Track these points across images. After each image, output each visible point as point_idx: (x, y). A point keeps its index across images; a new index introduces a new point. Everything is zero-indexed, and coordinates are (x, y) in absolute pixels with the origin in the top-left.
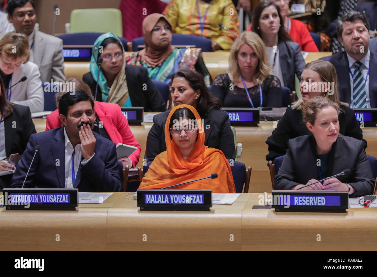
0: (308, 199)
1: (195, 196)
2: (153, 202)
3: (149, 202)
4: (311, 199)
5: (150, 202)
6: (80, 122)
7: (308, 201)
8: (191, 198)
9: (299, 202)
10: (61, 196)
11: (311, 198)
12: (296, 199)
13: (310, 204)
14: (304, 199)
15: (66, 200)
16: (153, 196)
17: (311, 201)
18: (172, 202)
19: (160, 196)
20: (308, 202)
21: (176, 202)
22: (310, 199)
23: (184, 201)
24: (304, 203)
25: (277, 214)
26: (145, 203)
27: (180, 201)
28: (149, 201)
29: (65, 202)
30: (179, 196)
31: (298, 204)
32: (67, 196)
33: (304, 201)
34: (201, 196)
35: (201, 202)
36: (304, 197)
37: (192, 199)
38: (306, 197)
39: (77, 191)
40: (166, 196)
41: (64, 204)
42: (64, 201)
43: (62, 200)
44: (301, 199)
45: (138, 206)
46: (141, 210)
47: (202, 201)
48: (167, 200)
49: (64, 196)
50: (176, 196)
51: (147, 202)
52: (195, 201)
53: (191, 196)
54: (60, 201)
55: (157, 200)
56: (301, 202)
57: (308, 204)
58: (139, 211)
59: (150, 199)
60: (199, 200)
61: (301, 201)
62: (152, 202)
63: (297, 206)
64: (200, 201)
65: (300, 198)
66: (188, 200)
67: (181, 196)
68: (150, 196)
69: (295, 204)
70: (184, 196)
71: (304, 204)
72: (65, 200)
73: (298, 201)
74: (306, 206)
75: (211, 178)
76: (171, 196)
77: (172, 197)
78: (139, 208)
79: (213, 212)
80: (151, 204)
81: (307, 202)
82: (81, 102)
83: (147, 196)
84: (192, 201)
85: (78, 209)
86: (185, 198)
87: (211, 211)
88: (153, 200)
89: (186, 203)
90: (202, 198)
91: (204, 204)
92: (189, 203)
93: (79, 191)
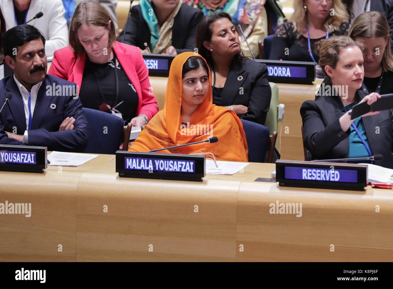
0: (319, 173)
1: (184, 163)
2: (134, 167)
3: (129, 167)
4: (323, 173)
5: (131, 168)
6: (32, 67)
7: (319, 175)
8: (180, 164)
9: (308, 176)
10: (26, 155)
11: (322, 171)
12: (305, 172)
13: (322, 179)
14: (314, 172)
15: (32, 160)
16: (134, 160)
17: (322, 176)
18: (157, 169)
19: (142, 161)
20: (319, 177)
21: (162, 169)
22: (321, 173)
23: (171, 168)
24: (314, 176)
25: (280, 189)
26: (125, 168)
27: (167, 167)
28: (129, 166)
29: (30, 162)
30: (165, 162)
31: (306, 178)
32: (33, 155)
33: (314, 174)
34: (192, 163)
35: (192, 171)
36: (314, 170)
37: (180, 166)
38: (316, 169)
39: (44, 150)
40: (151, 161)
41: (29, 165)
42: (29, 161)
43: (27, 160)
44: (310, 172)
45: (117, 171)
46: (120, 176)
47: (193, 169)
48: (151, 167)
49: (29, 155)
50: (162, 161)
51: (127, 167)
52: (185, 168)
53: (179, 163)
54: (25, 161)
55: (139, 165)
56: (310, 176)
57: (318, 179)
58: (117, 178)
59: (131, 164)
60: (188, 167)
61: (310, 174)
62: (133, 168)
63: (305, 180)
64: (190, 169)
65: (309, 170)
66: (175, 167)
67: (168, 162)
68: (131, 160)
69: (304, 178)
70: (171, 162)
71: (314, 178)
72: (30, 160)
73: (307, 175)
74: (316, 181)
76: (156, 161)
77: (157, 163)
78: (118, 174)
80: (132, 170)
81: (317, 177)
82: (32, 42)
83: (128, 160)
84: (181, 168)
85: (46, 171)
86: (173, 165)
87: (204, 181)
88: (134, 165)
89: (174, 170)
90: (193, 165)
91: (194, 172)
92: (177, 170)
93: (48, 150)
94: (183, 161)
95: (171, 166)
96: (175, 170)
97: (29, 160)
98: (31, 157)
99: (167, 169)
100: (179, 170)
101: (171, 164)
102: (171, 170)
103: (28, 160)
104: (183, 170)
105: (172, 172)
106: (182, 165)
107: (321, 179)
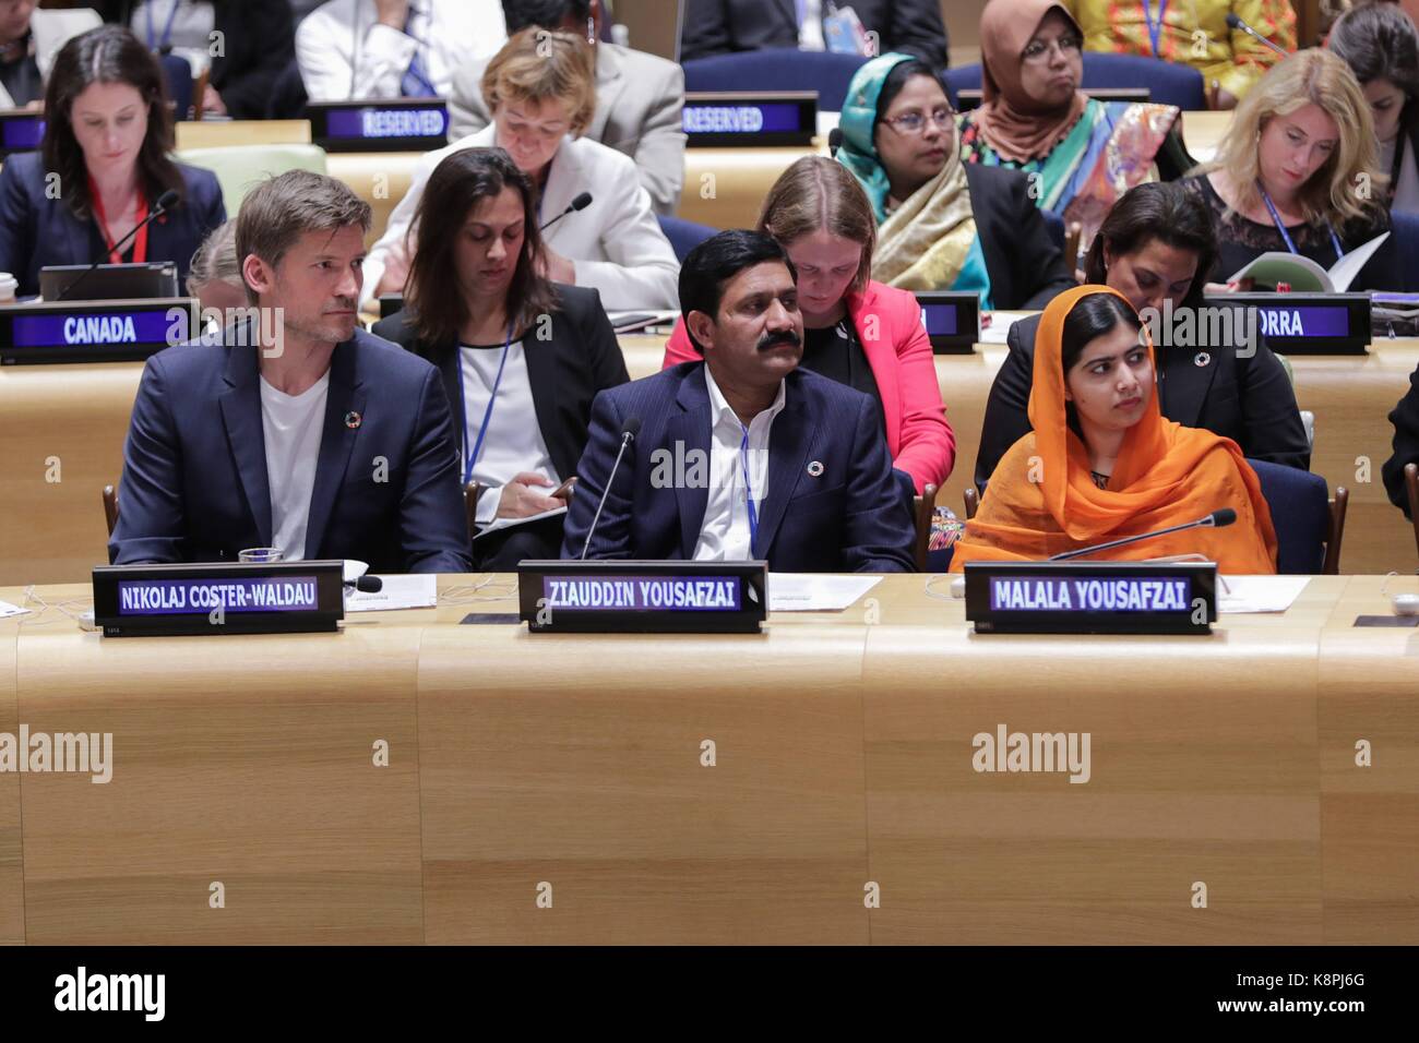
1: (1158, 585)
2: (1017, 605)
3: (1003, 604)
5: (1008, 606)
6: (765, 333)
8: (1148, 590)
10: (711, 585)
15: (727, 600)
16: (1017, 585)
18: (1083, 605)
19: (1040, 585)
21: (1096, 605)
23: (1121, 600)
26: (993, 608)
27: (1109, 599)
28: (1003, 600)
29: (724, 604)
30: (1105, 584)
32: (730, 585)
34: (1181, 585)
35: (1181, 605)
37: (1149, 594)
39: (762, 568)
40: (1064, 586)
41: (720, 612)
42: (721, 603)
43: (713, 599)
45: (968, 618)
46: (979, 631)
47: (1184, 600)
48: (1065, 599)
50: (1095, 584)
51: (999, 605)
52: (1161, 600)
53: (1146, 585)
54: (709, 603)
55: (1032, 598)
58: (969, 636)
59: (1010, 595)
60: (1170, 596)
62: (1014, 606)
64: (1177, 601)
66: (1135, 596)
67: (1113, 584)
70: (1123, 584)
72: (723, 599)
75: (1213, 524)
76: (1078, 584)
77: (1082, 589)
78: (972, 624)
79: (1222, 638)
80: (1011, 612)
82: (762, 267)
83: (998, 584)
84: (1149, 601)
85: (768, 628)
86: (1128, 591)
87: (1215, 633)
88: (1018, 599)
89: (1130, 607)
90: (1185, 590)
91: (1188, 608)
92: (1139, 607)
93: (771, 571)
94: (1157, 581)
95: (1122, 595)
96: (1134, 605)
97: (720, 598)
98: (726, 589)
99: (1110, 605)
100: (1145, 606)
101: (1123, 589)
102: (1121, 606)
103: (718, 599)
104: (1157, 605)
105: (1126, 612)
106: (1153, 591)
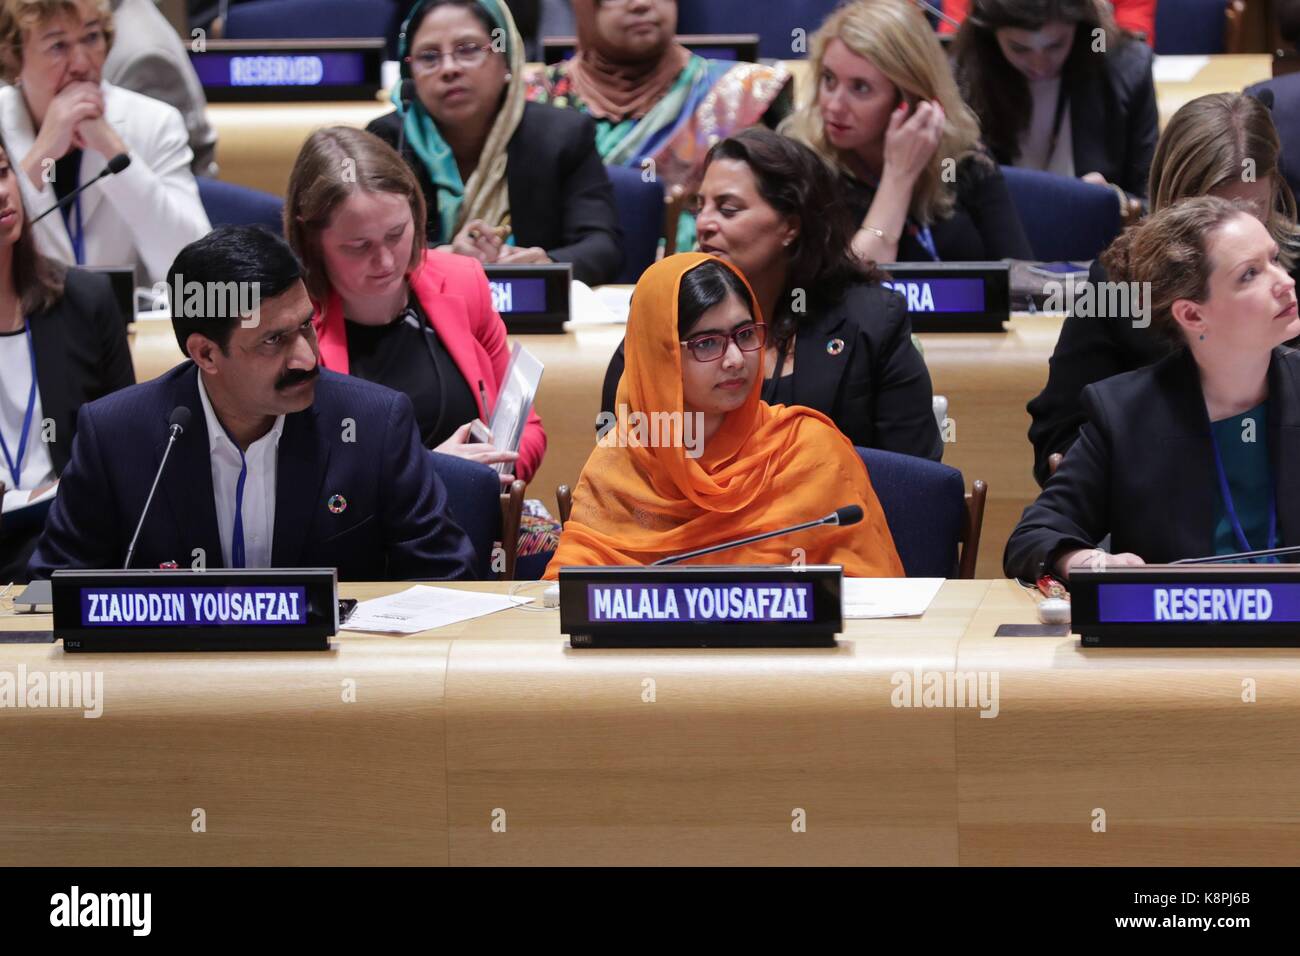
0: (1208, 598)
1: (777, 592)
2: (619, 615)
3: (603, 614)
4: (1219, 599)
5: (608, 616)
7: (1207, 604)
8: (765, 597)
9: (1174, 610)
10: (272, 596)
11: (1217, 592)
12: (1162, 599)
13: (1216, 617)
14: (1191, 597)
15: (291, 612)
16: (618, 593)
17: (1218, 607)
18: (692, 615)
19: (644, 593)
20: (1208, 610)
21: (707, 614)
22: (1215, 598)
23: (735, 609)
24: (1190, 610)
25: (1088, 656)
26: (591, 619)
27: (722, 608)
28: (603, 610)
29: (288, 618)
30: (717, 591)
31: (1167, 617)
32: (294, 596)
33: (1190, 604)
34: (802, 592)
35: (803, 614)
36: (1191, 591)
37: (766, 602)
38: (1197, 588)
39: (331, 576)
40: (671, 594)
41: (284, 625)
42: (284, 616)
43: (275, 612)
44: (1179, 598)
45: (563, 631)
46: (576, 645)
47: (806, 610)
48: (672, 608)
49: (283, 596)
50: (706, 591)
51: (598, 616)
52: (780, 608)
53: (762, 592)
54: (270, 617)
55: (636, 608)
56: (1180, 610)
57: (1205, 617)
58: (566, 651)
59: (609, 604)
60: (791, 605)
61: (1180, 604)
62: (615, 617)
63: (1164, 623)
64: (798, 609)
65: (1176, 592)
66: (751, 605)
67: (725, 591)
68: (607, 592)
69: (1158, 617)
70: (737, 591)
71: (1190, 616)
72: (286, 612)
73: (1169, 607)
74: (1197, 623)
75: (837, 523)
76: (687, 591)
77: (691, 597)
78: (567, 637)
79: (848, 650)
80: (611, 622)
81: (1202, 610)
83: (597, 592)
84: (767, 609)
85: (337, 644)
86: (742, 599)
87: (840, 644)
88: (619, 609)
89: (746, 616)
90: (805, 597)
91: (811, 619)
92: (755, 616)
94: (774, 587)
95: (737, 603)
96: (750, 614)
97: (283, 610)
98: (289, 601)
99: (722, 615)
100: (762, 616)
101: (737, 596)
102: (735, 615)
103: (281, 611)
104: (775, 614)
105: (740, 622)
106: (771, 598)
107: (1212, 616)
